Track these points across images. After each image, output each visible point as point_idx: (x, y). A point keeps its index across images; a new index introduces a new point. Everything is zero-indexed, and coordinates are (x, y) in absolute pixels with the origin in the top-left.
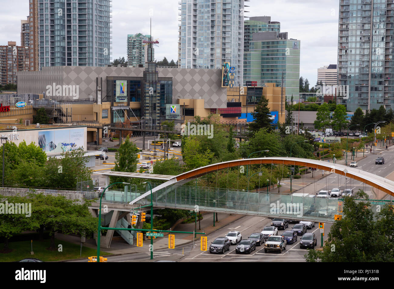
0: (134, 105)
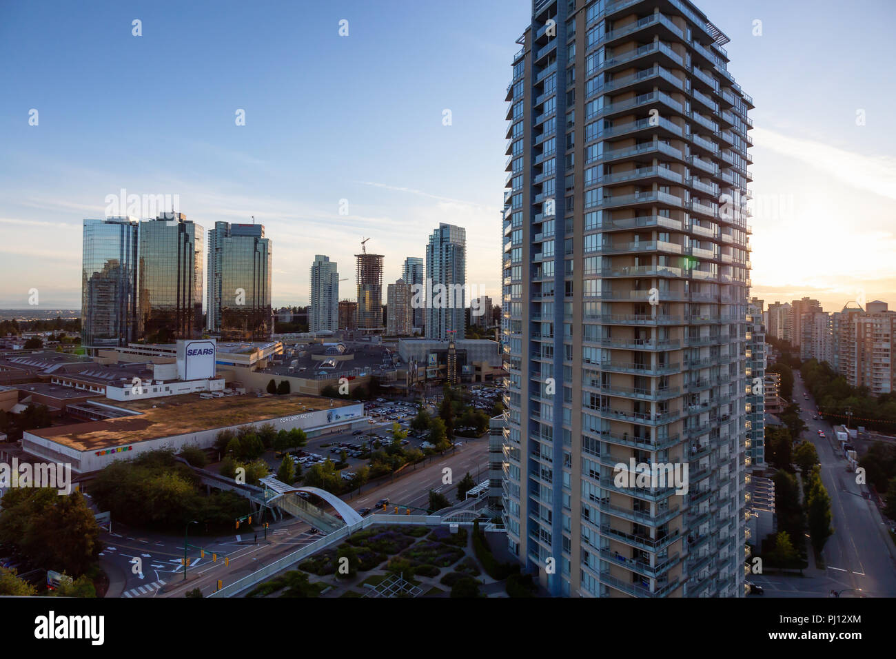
0: (441, 366)
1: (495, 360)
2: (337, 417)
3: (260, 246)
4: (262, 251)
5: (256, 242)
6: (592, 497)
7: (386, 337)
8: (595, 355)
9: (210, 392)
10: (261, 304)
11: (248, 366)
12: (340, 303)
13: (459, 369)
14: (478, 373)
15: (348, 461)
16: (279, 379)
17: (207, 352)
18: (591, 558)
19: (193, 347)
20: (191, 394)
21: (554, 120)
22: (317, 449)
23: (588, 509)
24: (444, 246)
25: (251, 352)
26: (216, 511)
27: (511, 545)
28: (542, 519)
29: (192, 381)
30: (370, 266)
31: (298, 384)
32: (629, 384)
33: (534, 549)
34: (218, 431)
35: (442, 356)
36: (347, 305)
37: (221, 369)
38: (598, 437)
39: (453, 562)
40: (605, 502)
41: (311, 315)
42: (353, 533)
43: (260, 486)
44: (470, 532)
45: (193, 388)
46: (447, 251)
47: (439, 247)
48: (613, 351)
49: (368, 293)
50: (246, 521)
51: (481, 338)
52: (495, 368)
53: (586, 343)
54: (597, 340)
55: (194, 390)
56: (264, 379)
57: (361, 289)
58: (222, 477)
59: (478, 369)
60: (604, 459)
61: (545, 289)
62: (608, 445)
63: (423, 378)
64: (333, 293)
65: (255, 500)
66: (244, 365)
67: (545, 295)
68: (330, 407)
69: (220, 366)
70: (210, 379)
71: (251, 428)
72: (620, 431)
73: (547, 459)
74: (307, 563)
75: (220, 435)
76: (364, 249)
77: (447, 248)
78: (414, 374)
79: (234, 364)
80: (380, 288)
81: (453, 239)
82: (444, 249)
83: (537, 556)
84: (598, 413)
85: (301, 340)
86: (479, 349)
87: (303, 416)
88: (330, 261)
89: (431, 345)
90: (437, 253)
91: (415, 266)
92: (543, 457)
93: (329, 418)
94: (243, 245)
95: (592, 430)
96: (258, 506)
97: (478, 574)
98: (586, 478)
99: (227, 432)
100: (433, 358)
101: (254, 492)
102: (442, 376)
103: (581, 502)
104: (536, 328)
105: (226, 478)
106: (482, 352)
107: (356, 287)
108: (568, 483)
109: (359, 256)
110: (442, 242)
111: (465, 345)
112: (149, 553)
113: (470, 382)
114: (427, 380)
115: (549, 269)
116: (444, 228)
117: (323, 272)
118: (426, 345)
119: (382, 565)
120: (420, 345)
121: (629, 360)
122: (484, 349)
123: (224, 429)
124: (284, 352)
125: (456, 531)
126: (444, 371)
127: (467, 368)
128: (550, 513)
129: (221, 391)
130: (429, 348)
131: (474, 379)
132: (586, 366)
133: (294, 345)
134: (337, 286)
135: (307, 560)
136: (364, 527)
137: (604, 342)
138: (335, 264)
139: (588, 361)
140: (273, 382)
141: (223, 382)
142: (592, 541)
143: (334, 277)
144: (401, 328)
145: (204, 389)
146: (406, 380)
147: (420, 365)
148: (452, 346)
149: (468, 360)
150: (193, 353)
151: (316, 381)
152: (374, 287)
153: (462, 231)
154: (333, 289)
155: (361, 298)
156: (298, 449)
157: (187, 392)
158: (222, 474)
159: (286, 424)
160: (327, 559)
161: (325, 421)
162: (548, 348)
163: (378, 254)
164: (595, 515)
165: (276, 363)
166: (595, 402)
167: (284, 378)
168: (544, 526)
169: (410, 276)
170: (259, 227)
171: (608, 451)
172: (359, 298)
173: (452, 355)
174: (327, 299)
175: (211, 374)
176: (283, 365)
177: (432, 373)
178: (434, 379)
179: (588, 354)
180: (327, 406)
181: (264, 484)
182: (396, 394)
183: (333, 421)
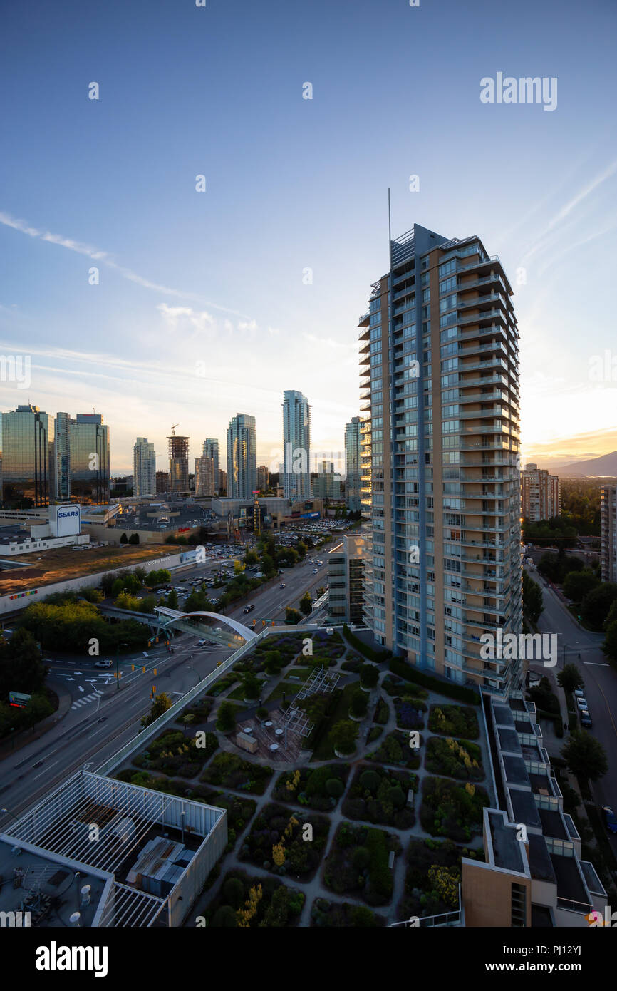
0: (250, 518)
1: (286, 512)
2: (187, 559)
3: (100, 431)
4: (102, 435)
5: (97, 428)
6: (454, 600)
7: (196, 498)
8: (455, 504)
9: (80, 545)
10: (103, 476)
11: (102, 524)
12: (157, 474)
13: (262, 519)
14: (275, 521)
15: (207, 591)
16: (129, 533)
17: (74, 514)
18: (453, 641)
19: (62, 511)
20: (63, 547)
21: (413, 342)
22: (178, 584)
23: (450, 607)
24: (240, 430)
25: (104, 513)
26: (127, 635)
27: (377, 638)
28: (410, 618)
29: (64, 537)
30: (179, 446)
31: (145, 536)
32: (480, 522)
33: (401, 638)
34: (102, 574)
35: (250, 510)
36: (161, 475)
37: (85, 528)
38: (459, 559)
39: (342, 655)
40: (464, 603)
41: (135, 482)
42: (259, 642)
43: (154, 614)
44: (341, 633)
45: (65, 542)
46: (243, 434)
47: (236, 430)
48: (466, 499)
49: (178, 466)
50: (154, 640)
51: (265, 496)
52: (287, 517)
53: (445, 496)
54: (456, 493)
55: (65, 544)
56: (117, 533)
57: (173, 463)
58: (119, 609)
59: (275, 518)
60: (464, 573)
61: (408, 459)
62: (465, 563)
63: (237, 527)
64: (152, 466)
65: (152, 624)
66: (99, 523)
67: (408, 463)
68: (181, 552)
69: (85, 525)
70: (78, 535)
71: (127, 571)
72: (475, 554)
73: (413, 577)
74: (239, 666)
75: (104, 579)
76: (174, 433)
77: (243, 431)
78: (231, 524)
79: (90, 523)
80: (186, 462)
81: (247, 424)
82: (240, 432)
83: (406, 645)
84: (458, 543)
85: (132, 503)
86: (275, 504)
87: (163, 560)
88: (149, 442)
89: (236, 503)
90: (235, 435)
91: (212, 445)
92: (409, 576)
93: (181, 560)
94: (87, 431)
95: (452, 555)
96: (155, 629)
97: (364, 661)
98: (449, 587)
99: (110, 575)
100: (243, 511)
101: (150, 619)
102: (250, 524)
103: (444, 604)
104: (400, 487)
105: (123, 610)
106: (277, 506)
107: (168, 461)
108: (431, 592)
109: (170, 438)
110: (238, 427)
111: (265, 502)
112: (81, 672)
113: (270, 528)
114: (240, 528)
115: (413, 444)
116: (240, 417)
117: (143, 450)
118: (232, 503)
119: (293, 662)
120: (228, 503)
121: (480, 505)
122: (279, 504)
123: (107, 572)
124: (123, 512)
125: (332, 633)
126: (251, 521)
127: (267, 518)
128: (417, 614)
129: (88, 544)
130: (239, 505)
131: (272, 525)
132: (446, 511)
133: (128, 507)
134: (154, 460)
135: (237, 664)
136: (264, 636)
137: (463, 494)
138: (152, 444)
139: (448, 508)
140: (124, 535)
141: (88, 537)
142: (454, 629)
143: (152, 454)
144: (206, 491)
145: (74, 543)
146: (226, 529)
147: (235, 517)
148: (257, 503)
149: (268, 512)
150: (62, 515)
151: (161, 533)
152: (182, 461)
153: (252, 419)
154: (151, 463)
155: (173, 469)
156: (165, 584)
157: (61, 546)
158: (118, 607)
159: (152, 566)
160: (252, 662)
161: (178, 562)
162: (412, 500)
163: (185, 436)
164: (457, 610)
165: (121, 520)
166: (454, 536)
167: (135, 532)
168: (412, 623)
169: (209, 452)
170: (99, 417)
171: (465, 568)
172: (171, 470)
173: (257, 509)
174: (147, 471)
175: (78, 531)
176: (128, 522)
177: (243, 523)
178: (245, 527)
179: (447, 503)
180: (178, 551)
181: (157, 612)
182: (221, 540)
183: (184, 562)
